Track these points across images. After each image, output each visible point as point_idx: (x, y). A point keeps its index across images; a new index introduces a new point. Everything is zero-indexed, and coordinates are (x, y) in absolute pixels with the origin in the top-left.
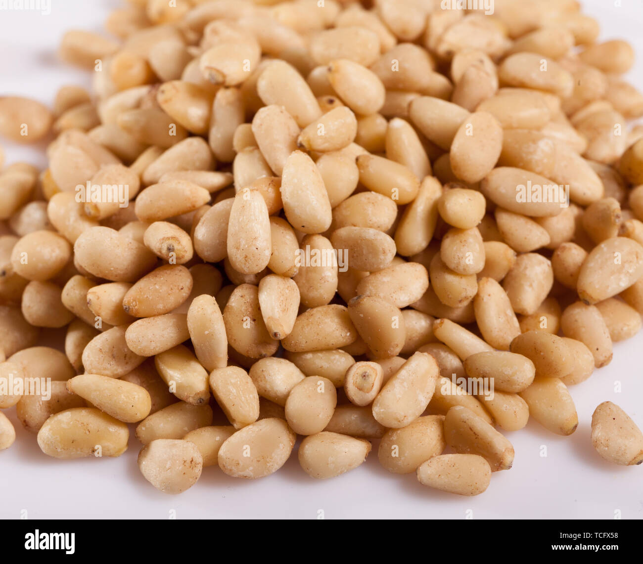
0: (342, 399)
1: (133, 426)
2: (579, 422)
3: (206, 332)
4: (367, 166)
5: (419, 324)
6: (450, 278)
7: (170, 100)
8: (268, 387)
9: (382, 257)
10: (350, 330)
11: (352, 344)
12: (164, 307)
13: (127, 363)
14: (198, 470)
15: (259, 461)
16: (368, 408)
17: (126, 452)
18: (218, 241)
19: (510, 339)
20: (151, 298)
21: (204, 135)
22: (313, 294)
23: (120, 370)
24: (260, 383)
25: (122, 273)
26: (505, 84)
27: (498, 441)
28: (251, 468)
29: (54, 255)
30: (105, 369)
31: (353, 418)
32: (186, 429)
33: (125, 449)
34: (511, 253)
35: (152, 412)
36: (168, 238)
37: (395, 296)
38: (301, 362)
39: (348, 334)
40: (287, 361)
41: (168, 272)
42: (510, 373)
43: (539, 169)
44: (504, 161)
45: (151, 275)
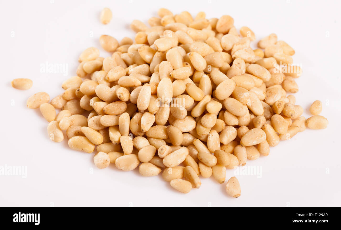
0: (156, 155)
1: (96, 146)
2: (225, 180)
3: (123, 124)
4: (189, 87)
5: (189, 138)
6: (201, 127)
7: (141, 51)
8: (137, 145)
9: (181, 115)
10: (166, 135)
11: (167, 139)
12: (115, 113)
13: (100, 127)
14: (108, 164)
15: (126, 166)
16: (162, 159)
17: (93, 153)
18: (135, 98)
19: (214, 150)
20: (111, 109)
21: (149, 65)
22: (158, 121)
23: (97, 128)
24: (135, 143)
25: (107, 99)
26: (247, 72)
27: (197, 179)
28: (123, 167)
29: (92, 89)
30: (93, 127)
31: (158, 161)
32: (111, 151)
33: (93, 152)
34: (224, 124)
35: (103, 143)
36: (120, 93)
37: (182, 128)
38: (150, 140)
39: (165, 136)
40: (146, 139)
41: (119, 103)
42: (208, 160)
43: (242, 101)
44: (232, 96)
45: (114, 103)
